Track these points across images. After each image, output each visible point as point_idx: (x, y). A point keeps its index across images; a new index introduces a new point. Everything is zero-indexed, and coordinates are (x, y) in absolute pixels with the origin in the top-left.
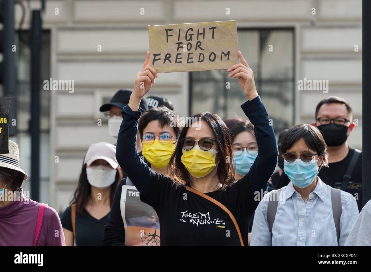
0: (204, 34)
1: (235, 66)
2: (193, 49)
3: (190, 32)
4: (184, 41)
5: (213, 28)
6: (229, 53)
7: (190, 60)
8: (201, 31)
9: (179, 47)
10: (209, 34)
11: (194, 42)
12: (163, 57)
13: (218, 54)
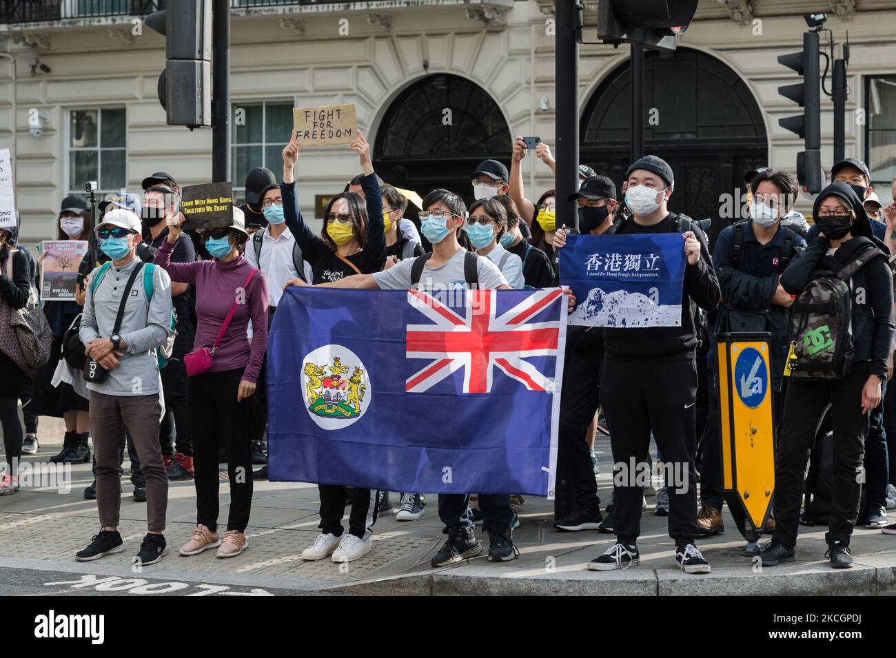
0: (332, 115)
1: (354, 141)
2: (325, 127)
3: (322, 114)
4: (318, 120)
5: (339, 110)
6: (350, 130)
7: (323, 136)
8: (330, 113)
9: (315, 126)
10: (336, 114)
11: (325, 122)
12: (303, 134)
13: (343, 131)
